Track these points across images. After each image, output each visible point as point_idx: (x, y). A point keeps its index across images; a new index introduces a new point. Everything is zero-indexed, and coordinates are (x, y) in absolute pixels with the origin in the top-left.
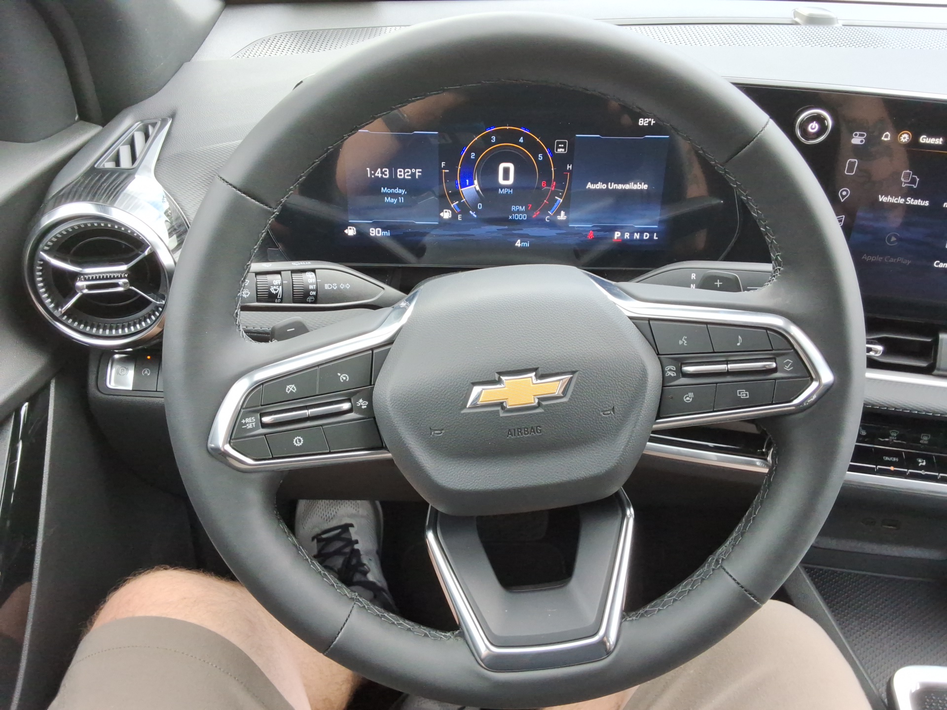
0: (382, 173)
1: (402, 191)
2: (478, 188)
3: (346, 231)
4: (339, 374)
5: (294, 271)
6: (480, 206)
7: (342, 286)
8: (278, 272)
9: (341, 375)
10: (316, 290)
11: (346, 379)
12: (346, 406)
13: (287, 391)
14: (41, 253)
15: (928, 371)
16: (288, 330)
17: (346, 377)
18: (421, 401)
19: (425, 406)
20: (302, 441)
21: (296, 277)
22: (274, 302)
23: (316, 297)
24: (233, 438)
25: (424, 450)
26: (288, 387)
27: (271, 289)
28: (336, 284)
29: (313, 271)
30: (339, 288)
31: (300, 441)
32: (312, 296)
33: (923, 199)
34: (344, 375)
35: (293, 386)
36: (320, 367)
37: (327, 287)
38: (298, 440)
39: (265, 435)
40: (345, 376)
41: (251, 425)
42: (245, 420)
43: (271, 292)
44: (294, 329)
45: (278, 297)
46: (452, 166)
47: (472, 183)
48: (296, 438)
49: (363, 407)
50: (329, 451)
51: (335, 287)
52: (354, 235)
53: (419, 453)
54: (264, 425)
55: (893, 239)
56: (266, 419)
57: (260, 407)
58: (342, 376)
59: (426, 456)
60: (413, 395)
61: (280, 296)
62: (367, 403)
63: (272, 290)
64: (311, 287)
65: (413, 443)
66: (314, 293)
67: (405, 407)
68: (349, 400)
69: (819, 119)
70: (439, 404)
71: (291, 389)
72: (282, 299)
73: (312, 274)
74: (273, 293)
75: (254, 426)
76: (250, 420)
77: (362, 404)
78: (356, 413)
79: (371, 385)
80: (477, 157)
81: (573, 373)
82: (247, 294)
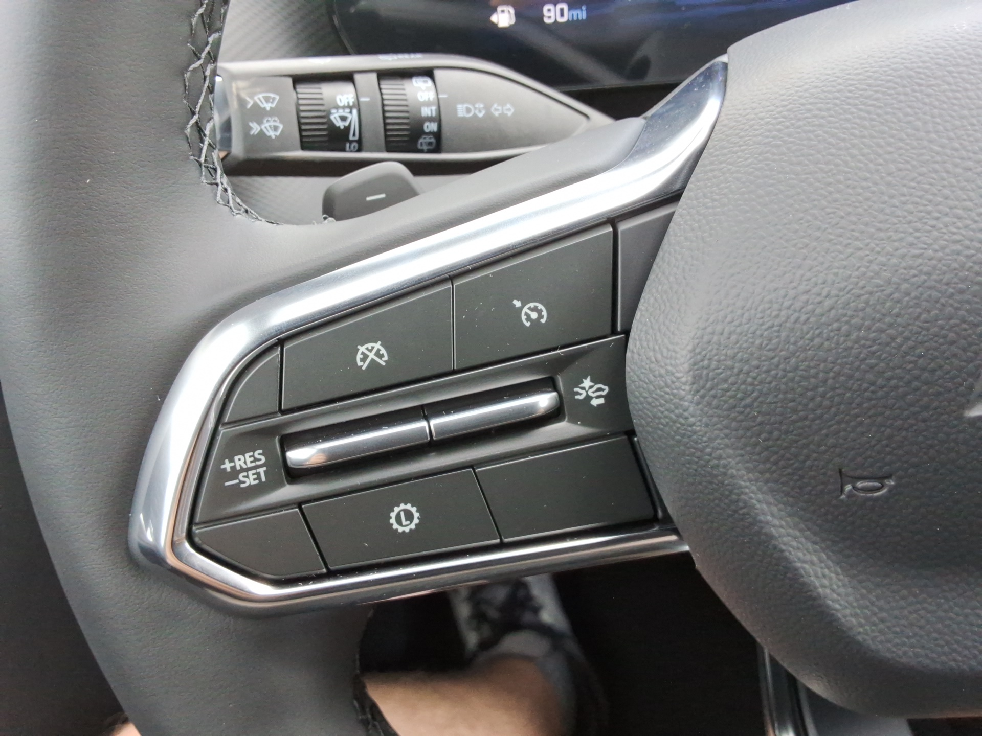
3: (494, 18)
4: (517, 304)
5: (384, 75)
7: (496, 110)
8: (347, 77)
9: (523, 306)
10: (438, 120)
11: (540, 316)
12: (543, 401)
13: (359, 363)
16: (369, 199)
17: (539, 312)
18: (806, 378)
19: (823, 396)
20: (416, 515)
21: (391, 88)
22: (343, 150)
23: (438, 135)
24: (198, 519)
25: (815, 543)
26: (362, 349)
27: (332, 117)
28: (482, 106)
29: (428, 73)
30: (489, 115)
31: (409, 515)
32: (430, 133)
34: (532, 305)
35: (378, 346)
36: (458, 282)
37: (461, 111)
38: (402, 514)
39: (299, 504)
40: (535, 309)
41: (252, 477)
42: (232, 461)
43: (333, 125)
44: (383, 196)
45: (351, 138)
48: (397, 509)
49: (595, 402)
50: (498, 541)
51: (480, 111)
52: (511, 26)
53: (800, 554)
54: (295, 475)
56: (300, 455)
57: (280, 418)
58: (525, 309)
59: (821, 561)
60: (776, 360)
61: (354, 135)
62: (607, 389)
63: (335, 118)
64: (426, 112)
65: (776, 522)
66: (432, 127)
67: (748, 400)
68: (547, 384)
70: (882, 387)
71: (372, 356)
72: (359, 141)
73: (426, 82)
74: (339, 127)
75: (264, 479)
76: (249, 460)
77: (590, 393)
78: (573, 420)
79: (614, 332)
82: (275, 128)
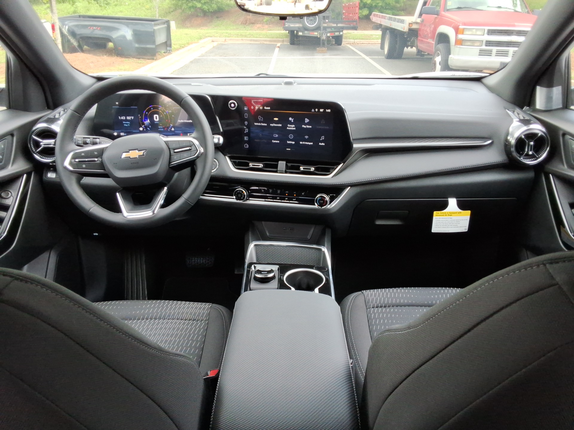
0: (123, 118)
1: (129, 123)
2: (149, 122)
5: (94, 138)
6: (150, 127)
8: (89, 138)
9: (95, 152)
14: (33, 136)
15: (276, 172)
21: (94, 140)
26: (82, 154)
28: (105, 142)
29: (99, 138)
31: (84, 166)
33: (265, 123)
36: (90, 150)
42: (73, 160)
46: (141, 116)
47: (147, 120)
49: (100, 160)
54: (77, 161)
55: (261, 135)
61: (89, 143)
63: (87, 142)
64: (98, 142)
69: (234, 104)
75: (75, 161)
79: (102, 155)
80: (148, 113)
81: (146, 150)
82: (80, 142)
